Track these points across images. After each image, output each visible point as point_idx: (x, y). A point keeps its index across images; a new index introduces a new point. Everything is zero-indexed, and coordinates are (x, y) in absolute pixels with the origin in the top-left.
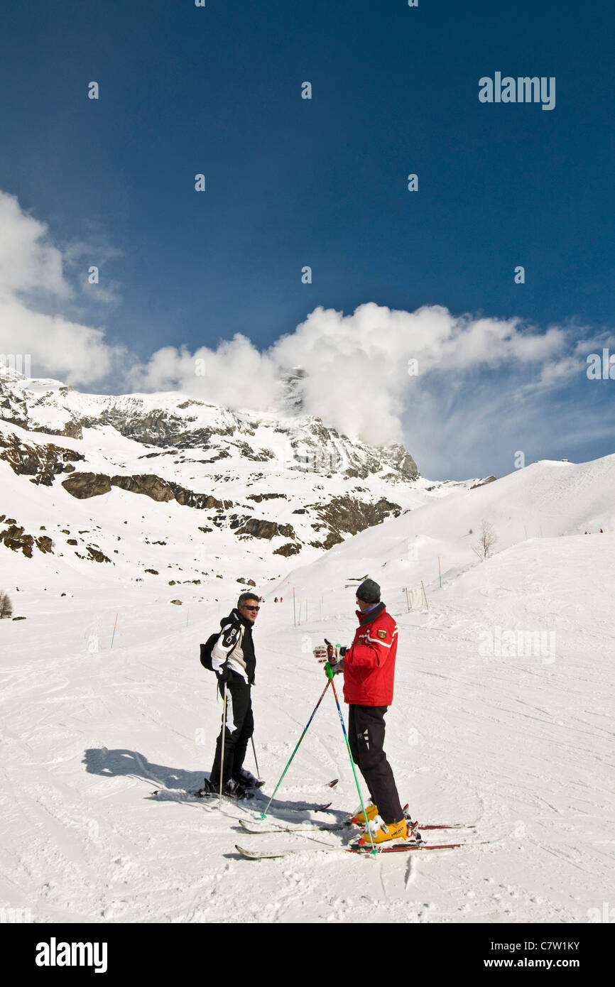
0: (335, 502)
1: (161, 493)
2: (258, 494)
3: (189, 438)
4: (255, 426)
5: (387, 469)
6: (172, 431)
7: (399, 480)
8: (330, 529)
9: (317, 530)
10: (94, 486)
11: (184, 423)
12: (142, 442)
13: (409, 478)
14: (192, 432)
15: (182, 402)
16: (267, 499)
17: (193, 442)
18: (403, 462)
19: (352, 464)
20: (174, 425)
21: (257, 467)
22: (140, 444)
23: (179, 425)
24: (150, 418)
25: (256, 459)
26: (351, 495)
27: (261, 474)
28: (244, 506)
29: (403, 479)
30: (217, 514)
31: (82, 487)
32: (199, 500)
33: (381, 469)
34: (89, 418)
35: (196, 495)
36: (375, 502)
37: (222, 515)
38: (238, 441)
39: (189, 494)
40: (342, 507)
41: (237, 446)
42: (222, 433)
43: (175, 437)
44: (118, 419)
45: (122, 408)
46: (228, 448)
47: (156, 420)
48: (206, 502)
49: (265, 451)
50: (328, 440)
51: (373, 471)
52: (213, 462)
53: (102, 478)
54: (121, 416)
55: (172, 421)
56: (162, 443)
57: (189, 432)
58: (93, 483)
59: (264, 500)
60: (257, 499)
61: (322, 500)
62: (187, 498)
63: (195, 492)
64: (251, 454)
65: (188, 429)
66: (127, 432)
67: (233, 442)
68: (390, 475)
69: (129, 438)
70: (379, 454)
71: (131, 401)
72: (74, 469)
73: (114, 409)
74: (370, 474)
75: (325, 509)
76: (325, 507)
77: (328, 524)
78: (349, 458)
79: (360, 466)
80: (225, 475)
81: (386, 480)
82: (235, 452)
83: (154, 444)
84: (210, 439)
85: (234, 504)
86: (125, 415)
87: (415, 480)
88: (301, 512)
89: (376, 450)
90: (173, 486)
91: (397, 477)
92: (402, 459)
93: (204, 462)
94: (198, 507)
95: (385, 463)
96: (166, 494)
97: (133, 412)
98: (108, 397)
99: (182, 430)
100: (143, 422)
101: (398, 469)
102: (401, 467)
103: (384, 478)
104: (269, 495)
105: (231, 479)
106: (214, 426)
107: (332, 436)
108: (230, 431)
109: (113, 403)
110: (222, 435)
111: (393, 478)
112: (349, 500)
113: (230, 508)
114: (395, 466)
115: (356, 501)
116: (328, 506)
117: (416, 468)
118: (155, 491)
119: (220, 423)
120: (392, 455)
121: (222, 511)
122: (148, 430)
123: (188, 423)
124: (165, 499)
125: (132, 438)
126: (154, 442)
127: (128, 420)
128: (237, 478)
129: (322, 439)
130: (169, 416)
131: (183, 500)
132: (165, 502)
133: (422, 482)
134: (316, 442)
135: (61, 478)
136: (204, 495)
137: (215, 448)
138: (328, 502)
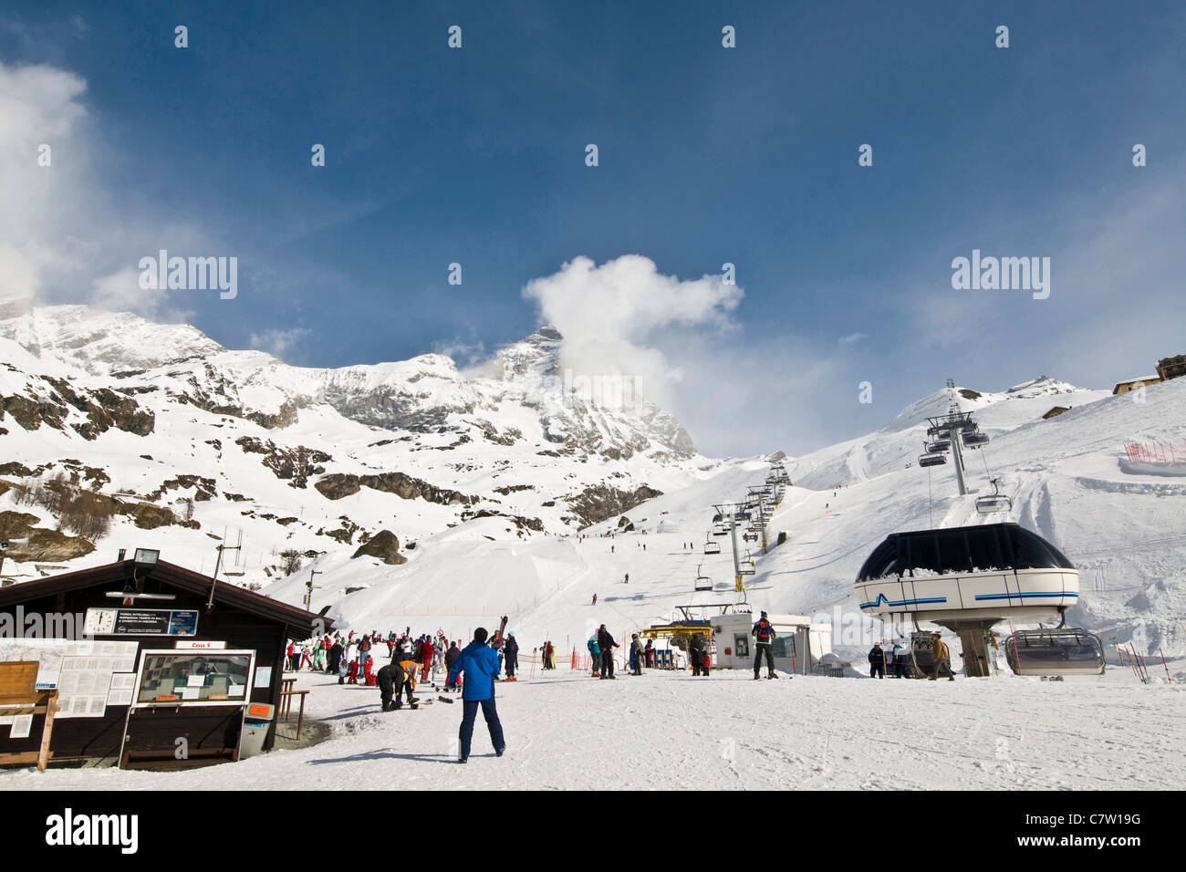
0: (588, 492)
1: (408, 492)
2: (504, 486)
3: (422, 418)
4: (498, 400)
5: (656, 446)
6: (401, 409)
7: (670, 459)
8: (581, 521)
9: (567, 523)
10: (344, 487)
11: (416, 401)
12: (368, 424)
13: (683, 455)
14: (426, 410)
15: (412, 376)
16: (514, 491)
17: (427, 422)
18: (675, 436)
19: (614, 442)
20: (404, 402)
21: (502, 452)
22: (364, 427)
23: (410, 403)
24: (375, 395)
25: (500, 441)
26: (607, 482)
27: (507, 462)
28: (491, 501)
29: (675, 458)
30: (465, 510)
31: (333, 488)
32: (446, 496)
33: (648, 447)
34: (303, 397)
35: (442, 491)
36: (634, 490)
37: (470, 510)
38: (479, 420)
39: (434, 490)
40: (596, 497)
41: (478, 426)
42: (461, 411)
43: (406, 417)
44: (337, 396)
45: (342, 384)
46: (468, 430)
47: (383, 397)
48: (452, 496)
49: (510, 431)
50: (585, 414)
51: (639, 449)
52: (453, 448)
53: (351, 478)
54: (340, 393)
55: (402, 398)
56: (391, 426)
57: (422, 411)
58: (343, 484)
59: (511, 493)
60: (505, 492)
61: (573, 491)
62: (433, 494)
63: (441, 489)
64: (495, 434)
65: (420, 408)
66: (347, 411)
67: (474, 422)
68: (659, 454)
69: (351, 419)
70: (646, 427)
71: (352, 375)
72: (323, 470)
73: (331, 385)
74: (635, 452)
75: (576, 500)
76: (576, 499)
77: (579, 517)
78: (610, 434)
79: (623, 444)
80: (467, 463)
81: (655, 459)
82: (476, 434)
83: (381, 426)
84: (446, 419)
85: (481, 498)
86: (345, 392)
87: (690, 458)
88: (551, 504)
89: (643, 423)
90: (418, 482)
91: (667, 456)
92: (675, 433)
93: (442, 449)
94: (445, 504)
95: (654, 438)
96: (412, 491)
97: (355, 388)
98: (324, 370)
99: (413, 409)
100: (366, 399)
101: (669, 445)
102: (673, 443)
103: (652, 457)
104: (517, 487)
105: (474, 468)
106: (451, 403)
107: (590, 410)
108: (469, 408)
109: (330, 377)
110: (460, 413)
111: (663, 457)
112: (604, 488)
113: (477, 503)
114: (666, 442)
115: (613, 489)
116: (579, 497)
117: (691, 443)
118: (402, 489)
119: (458, 398)
120: (663, 428)
121: (469, 507)
122: (373, 409)
123: (420, 400)
124: (412, 496)
125: (355, 419)
126: (381, 424)
127: (349, 397)
128: (481, 467)
129: (577, 414)
130: (397, 393)
131: (429, 497)
132: (411, 500)
133: (699, 460)
134: (571, 418)
135: (313, 480)
136: (450, 491)
137: (453, 430)
138: (580, 492)
